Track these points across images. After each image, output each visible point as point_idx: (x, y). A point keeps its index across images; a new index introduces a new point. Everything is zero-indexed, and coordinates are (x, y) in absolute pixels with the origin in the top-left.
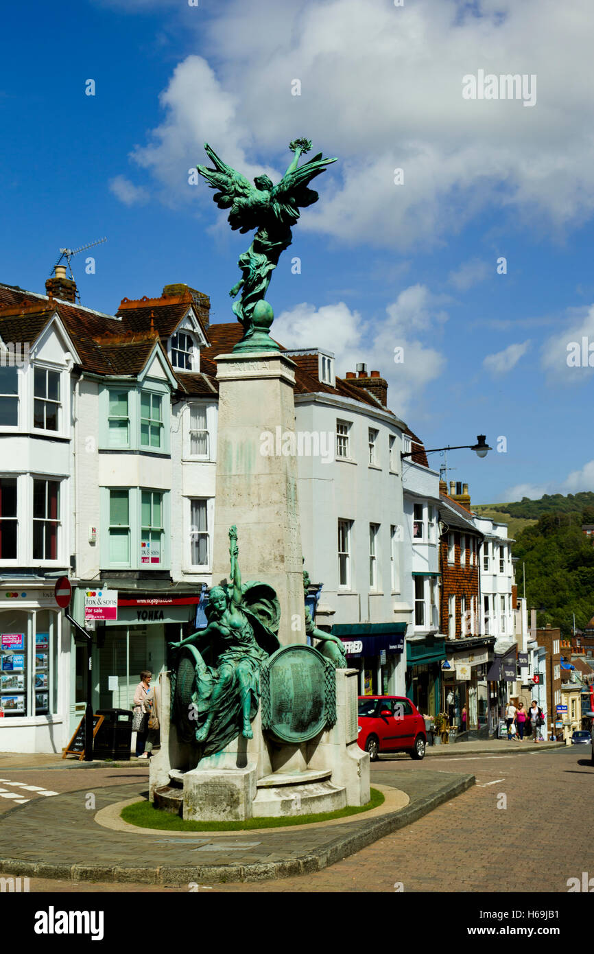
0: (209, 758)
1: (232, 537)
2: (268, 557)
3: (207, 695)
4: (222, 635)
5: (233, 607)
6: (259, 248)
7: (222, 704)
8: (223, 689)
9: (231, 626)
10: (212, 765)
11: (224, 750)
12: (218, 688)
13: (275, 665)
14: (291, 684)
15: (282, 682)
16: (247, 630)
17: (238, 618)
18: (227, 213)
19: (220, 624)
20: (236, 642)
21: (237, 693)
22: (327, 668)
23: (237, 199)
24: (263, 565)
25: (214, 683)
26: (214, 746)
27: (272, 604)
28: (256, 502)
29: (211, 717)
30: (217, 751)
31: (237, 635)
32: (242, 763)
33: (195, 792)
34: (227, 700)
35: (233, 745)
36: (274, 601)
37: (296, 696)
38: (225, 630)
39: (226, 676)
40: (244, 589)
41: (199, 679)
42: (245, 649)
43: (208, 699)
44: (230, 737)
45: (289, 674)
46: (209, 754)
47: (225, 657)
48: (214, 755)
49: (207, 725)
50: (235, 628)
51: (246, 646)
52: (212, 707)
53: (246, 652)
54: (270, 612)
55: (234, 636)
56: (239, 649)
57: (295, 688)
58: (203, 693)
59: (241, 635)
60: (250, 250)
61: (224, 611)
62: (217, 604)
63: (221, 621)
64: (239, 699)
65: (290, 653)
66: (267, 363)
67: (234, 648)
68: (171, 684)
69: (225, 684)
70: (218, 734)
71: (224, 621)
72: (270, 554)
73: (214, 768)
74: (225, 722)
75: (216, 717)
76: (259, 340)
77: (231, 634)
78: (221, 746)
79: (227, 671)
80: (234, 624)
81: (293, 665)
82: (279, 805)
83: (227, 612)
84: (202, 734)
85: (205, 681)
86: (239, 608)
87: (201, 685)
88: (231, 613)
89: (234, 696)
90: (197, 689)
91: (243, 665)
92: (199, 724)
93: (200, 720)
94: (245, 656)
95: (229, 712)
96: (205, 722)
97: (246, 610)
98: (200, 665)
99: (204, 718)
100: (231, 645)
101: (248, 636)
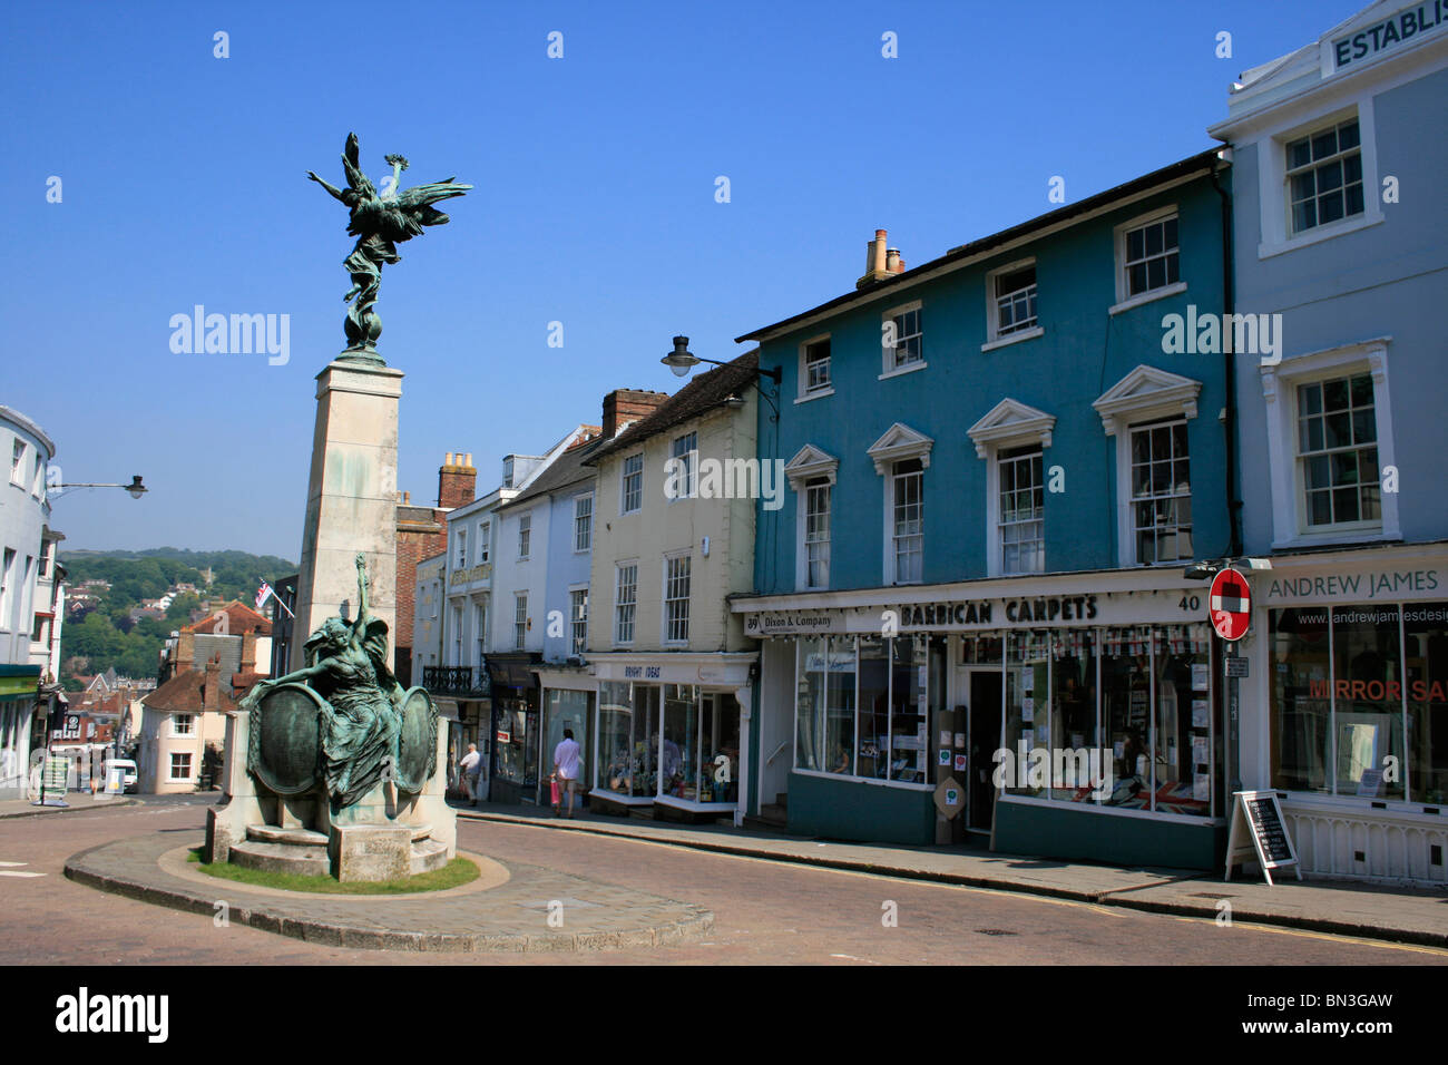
1: (360, 565)
2: (377, 591)
3: (345, 741)
4: (345, 674)
5: (356, 644)
7: (363, 751)
8: (369, 734)
9: (356, 664)
12: (361, 733)
13: (407, 709)
14: (418, 730)
15: (410, 727)
17: (359, 656)
19: (340, 662)
20: (361, 682)
21: (383, 739)
23: (363, 199)
25: (353, 728)
26: (349, 799)
27: (382, 642)
28: (366, 528)
29: (350, 765)
30: (351, 802)
31: (363, 674)
34: (367, 747)
36: (383, 639)
37: (421, 743)
38: (348, 669)
39: (371, 720)
40: (367, 624)
41: (334, 723)
42: (372, 690)
43: (345, 746)
44: (367, 787)
45: (415, 720)
46: (344, 805)
47: (356, 699)
49: (347, 774)
50: (362, 666)
51: (373, 687)
52: (354, 754)
53: (372, 693)
54: (380, 650)
55: (359, 676)
56: (364, 690)
57: (420, 735)
58: (339, 739)
59: (366, 675)
61: (346, 647)
62: (341, 640)
63: (342, 659)
64: (385, 746)
65: (414, 697)
66: (387, 380)
67: (358, 689)
69: (369, 729)
70: (356, 785)
71: (347, 658)
72: (380, 587)
74: (363, 773)
75: (354, 766)
77: (356, 672)
78: (357, 798)
79: (369, 714)
80: (360, 662)
81: (418, 710)
82: (423, 862)
83: (349, 649)
84: (343, 784)
85: (342, 725)
86: (362, 645)
87: (336, 730)
88: (354, 650)
89: (376, 743)
90: (330, 735)
91: (385, 709)
92: (332, 774)
93: (334, 769)
94: (373, 699)
95: (369, 760)
96: (343, 771)
97: (369, 648)
98: (327, 707)
99: (341, 766)
100: (359, 686)
101: (374, 676)
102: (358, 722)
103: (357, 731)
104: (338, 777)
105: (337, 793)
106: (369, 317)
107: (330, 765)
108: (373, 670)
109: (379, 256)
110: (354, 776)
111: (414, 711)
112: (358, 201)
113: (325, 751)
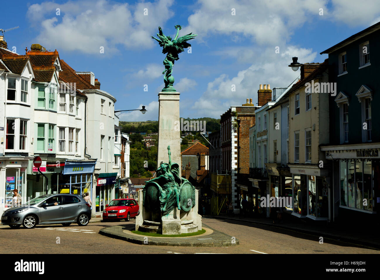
0: (165, 216)
1: (168, 149)
2: (175, 155)
3: (165, 197)
5: (169, 170)
6: (169, 59)
7: (169, 200)
8: (171, 195)
9: (169, 176)
10: (166, 218)
11: (169, 214)
12: (169, 195)
13: (183, 188)
14: (186, 194)
15: (184, 193)
16: (173, 178)
17: (170, 174)
18: (162, 48)
19: (164, 176)
20: (170, 181)
21: (175, 196)
22: (193, 189)
24: (174, 157)
25: (167, 194)
26: (167, 212)
28: (172, 138)
29: (166, 204)
30: (167, 214)
31: (171, 179)
32: (175, 217)
33: (166, 226)
34: (171, 199)
35: (172, 212)
36: (178, 169)
38: (167, 178)
40: (172, 165)
41: (162, 192)
42: (173, 183)
43: (165, 198)
44: (171, 210)
45: (186, 191)
46: (165, 215)
47: (168, 186)
48: (166, 215)
49: (165, 206)
51: (173, 182)
52: (167, 201)
53: (173, 184)
54: (177, 172)
55: (170, 179)
56: (171, 183)
57: (188, 195)
58: (163, 197)
59: (172, 179)
60: (167, 59)
61: (166, 172)
62: (164, 169)
63: (165, 175)
64: (175, 198)
65: (185, 185)
66: (175, 96)
68: (143, 194)
69: (171, 194)
70: (168, 209)
71: (166, 175)
72: (176, 154)
73: (167, 219)
74: (170, 205)
75: (167, 204)
76: (172, 88)
77: (169, 178)
79: (171, 190)
80: (170, 176)
81: (187, 188)
82: (187, 230)
83: (167, 172)
84: (164, 209)
85: (164, 192)
86: (170, 171)
87: (162, 194)
88: (168, 172)
89: (173, 197)
90: (161, 195)
91: (176, 188)
92: (162, 206)
93: (162, 205)
94: (174, 185)
95: (172, 202)
96: (164, 205)
97: (172, 171)
98: (160, 188)
99: (164, 204)
100: (169, 182)
101: (174, 179)
102: (168, 192)
103: (168, 194)
104: (163, 207)
105: (162, 211)
106: (170, 78)
107: (161, 204)
108: (173, 177)
109: (173, 59)
110: (168, 206)
111: (185, 188)
112: (164, 45)
113: (160, 200)
